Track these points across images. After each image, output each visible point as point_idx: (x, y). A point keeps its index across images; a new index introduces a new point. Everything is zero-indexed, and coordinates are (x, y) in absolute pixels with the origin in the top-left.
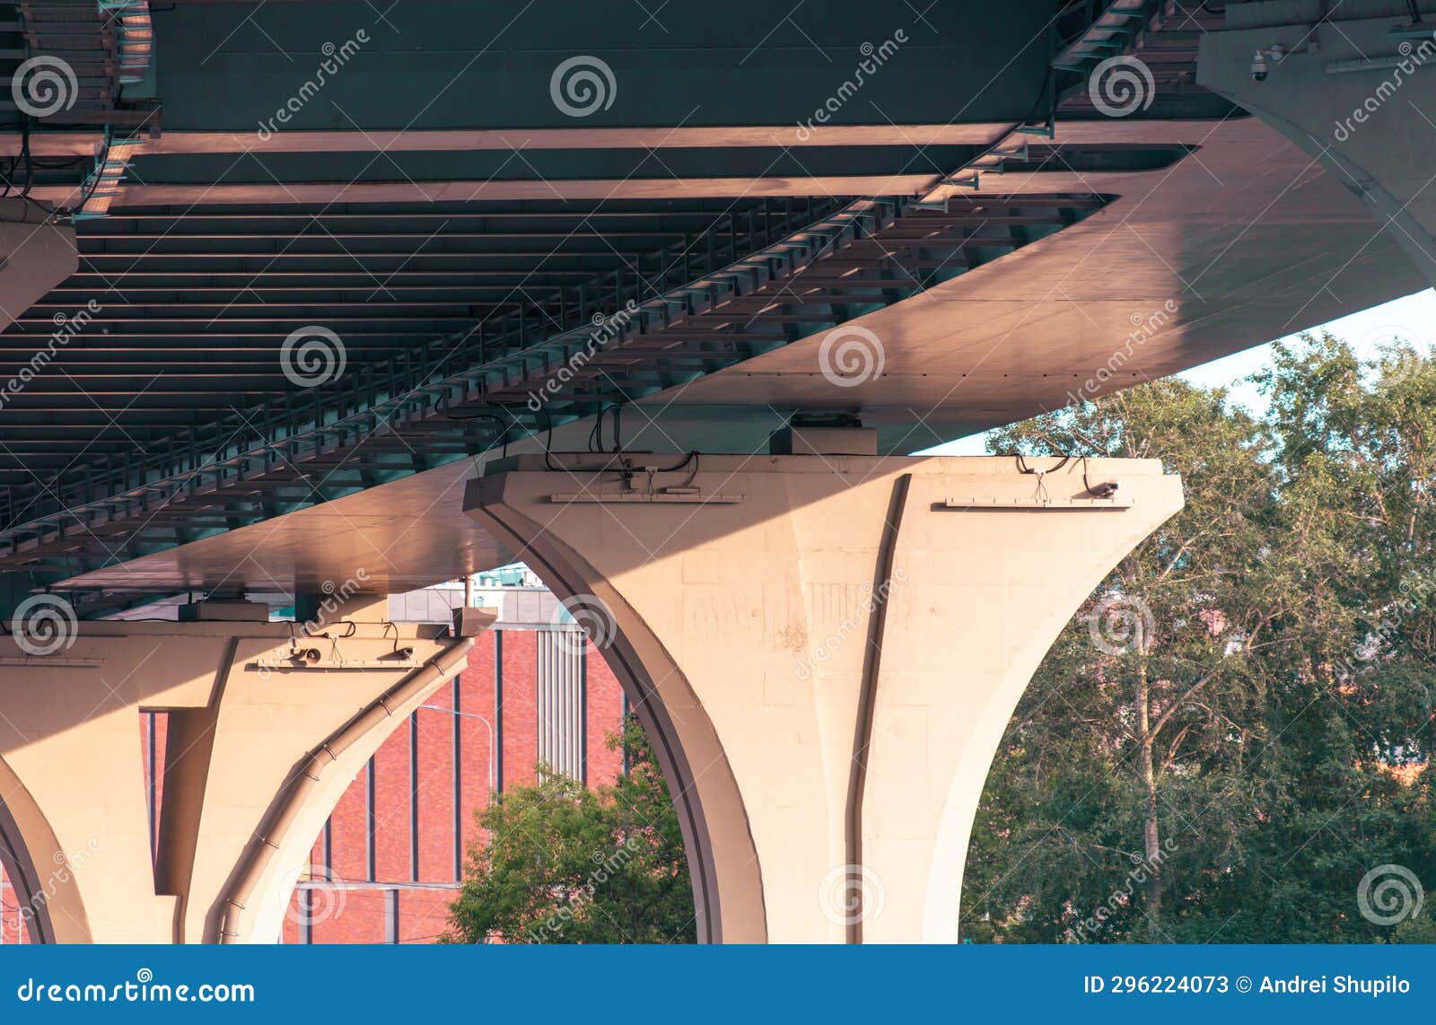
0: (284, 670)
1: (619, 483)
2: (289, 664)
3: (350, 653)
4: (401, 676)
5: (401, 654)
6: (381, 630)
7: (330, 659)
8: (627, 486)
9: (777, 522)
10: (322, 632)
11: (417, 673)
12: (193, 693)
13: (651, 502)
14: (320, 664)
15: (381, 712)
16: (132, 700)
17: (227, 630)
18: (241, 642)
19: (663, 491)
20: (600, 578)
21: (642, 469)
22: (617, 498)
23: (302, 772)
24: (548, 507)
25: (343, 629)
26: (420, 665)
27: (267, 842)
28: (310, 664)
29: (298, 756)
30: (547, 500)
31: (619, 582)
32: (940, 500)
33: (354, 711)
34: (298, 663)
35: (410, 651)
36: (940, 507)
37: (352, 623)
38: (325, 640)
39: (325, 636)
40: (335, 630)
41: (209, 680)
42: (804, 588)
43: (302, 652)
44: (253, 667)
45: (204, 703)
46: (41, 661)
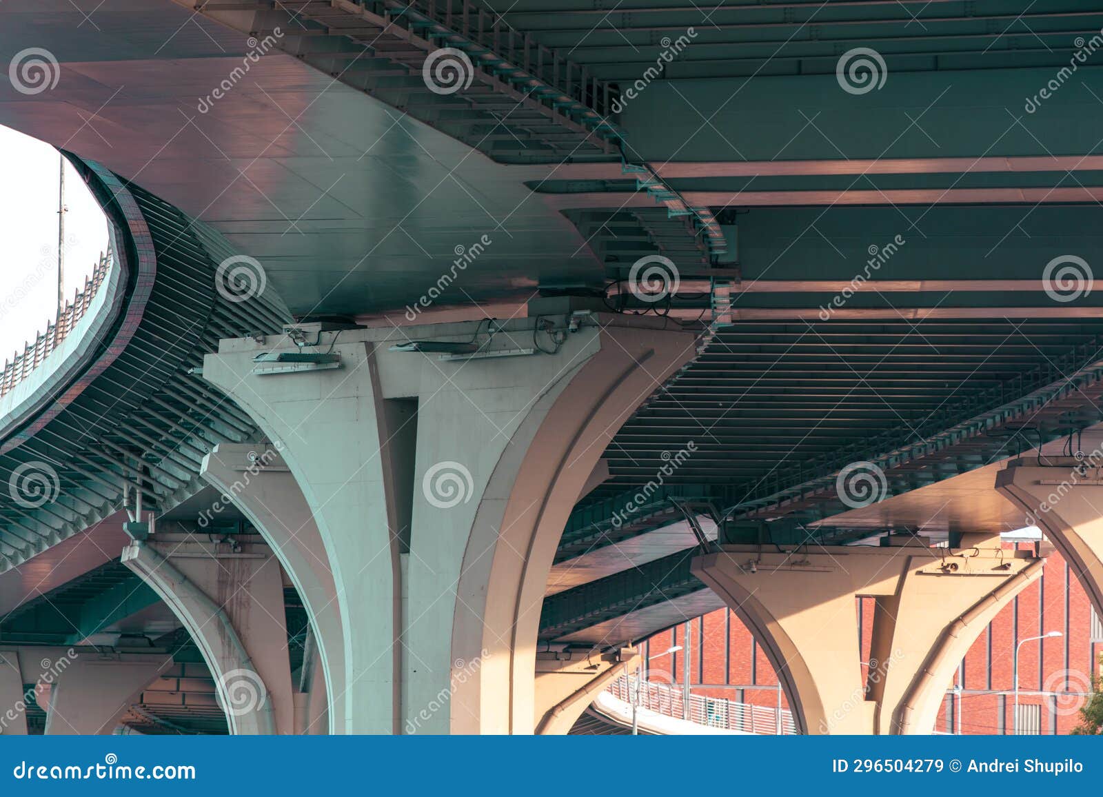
0: (938, 575)
2: (940, 571)
3: (977, 566)
4: (1004, 579)
5: (1005, 567)
6: (994, 552)
7: (965, 568)
10: (960, 554)
11: (1014, 577)
12: (886, 587)
13: (1097, 485)
14: (958, 572)
15: (993, 599)
16: (851, 590)
17: (905, 552)
18: (913, 560)
20: (1068, 527)
23: (947, 632)
24: (1038, 487)
25: (972, 552)
26: (1016, 573)
27: (927, 672)
28: (952, 572)
29: (946, 623)
30: (1037, 483)
31: (1079, 530)
33: (978, 599)
34: (945, 571)
35: (1009, 565)
37: (977, 549)
38: (960, 558)
39: (962, 556)
40: (967, 553)
41: (895, 580)
43: (948, 565)
44: (920, 573)
45: (892, 593)
46: (802, 568)
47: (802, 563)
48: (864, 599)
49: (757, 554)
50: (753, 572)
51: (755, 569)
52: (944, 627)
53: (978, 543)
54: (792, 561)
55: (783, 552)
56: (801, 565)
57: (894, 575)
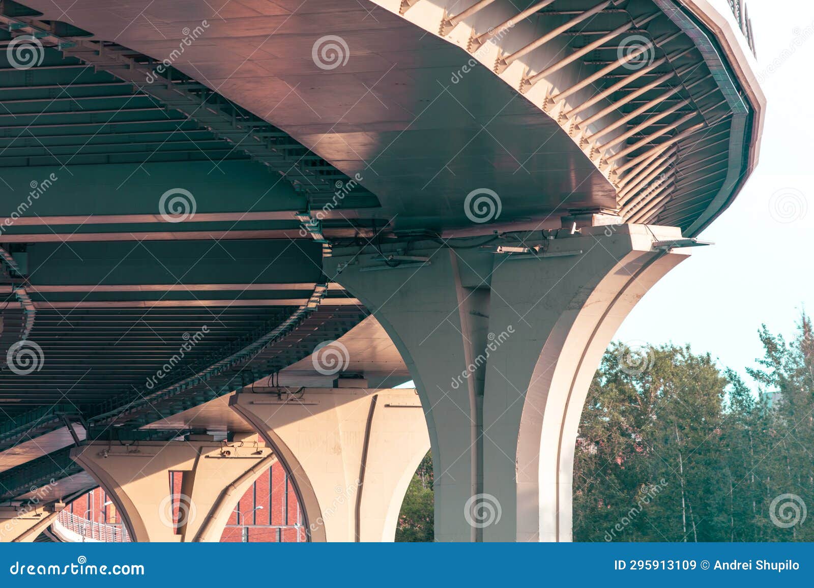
0: (219, 458)
1: (277, 398)
2: (220, 456)
3: (242, 452)
4: (259, 460)
5: (259, 453)
6: (252, 445)
7: (235, 454)
8: (280, 398)
9: (332, 410)
10: (232, 445)
11: (265, 459)
12: (187, 465)
13: (288, 404)
14: (231, 456)
15: (252, 473)
16: (167, 468)
17: (199, 444)
18: (203, 448)
19: (292, 400)
20: (271, 429)
21: (285, 393)
22: (276, 402)
23: (225, 492)
24: (252, 405)
25: (239, 444)
26: (266, 457)
27: (212, 517)
28: (227, 456)
29: (224, 487)
30: (252, 403)
31: (277, 431)
32: (388, 404)
33: (243, 472)
34: (223, 455)
35: (262, 451)
36: (388, 406)
37: (242, 442)
38: (232, 448)
39: (233, 446)
40: (236, 444)
41: (193, 461)
42: (341, 433)
43: (225, 452)
44: (207, 457)
45: (191, 469)
46: (134, 454)
47: (135, 452)
48: (174, 473)
49: (108, 446)
50: (106, 457)
51: (107, 456)
52: (223, 489)
53: (244, 438)
54: (130, 450)
55: (124, 445)
56: (135, 453)
57: (192, 458)
